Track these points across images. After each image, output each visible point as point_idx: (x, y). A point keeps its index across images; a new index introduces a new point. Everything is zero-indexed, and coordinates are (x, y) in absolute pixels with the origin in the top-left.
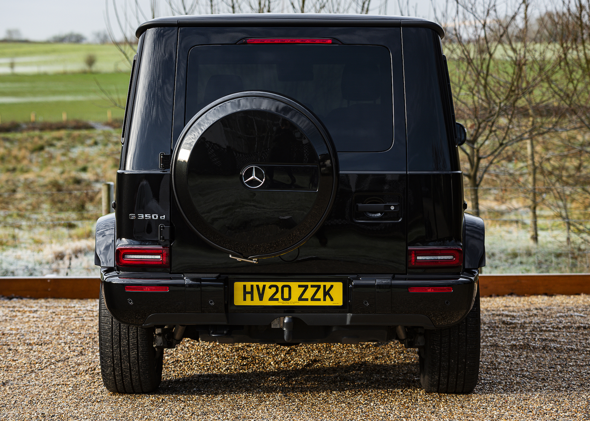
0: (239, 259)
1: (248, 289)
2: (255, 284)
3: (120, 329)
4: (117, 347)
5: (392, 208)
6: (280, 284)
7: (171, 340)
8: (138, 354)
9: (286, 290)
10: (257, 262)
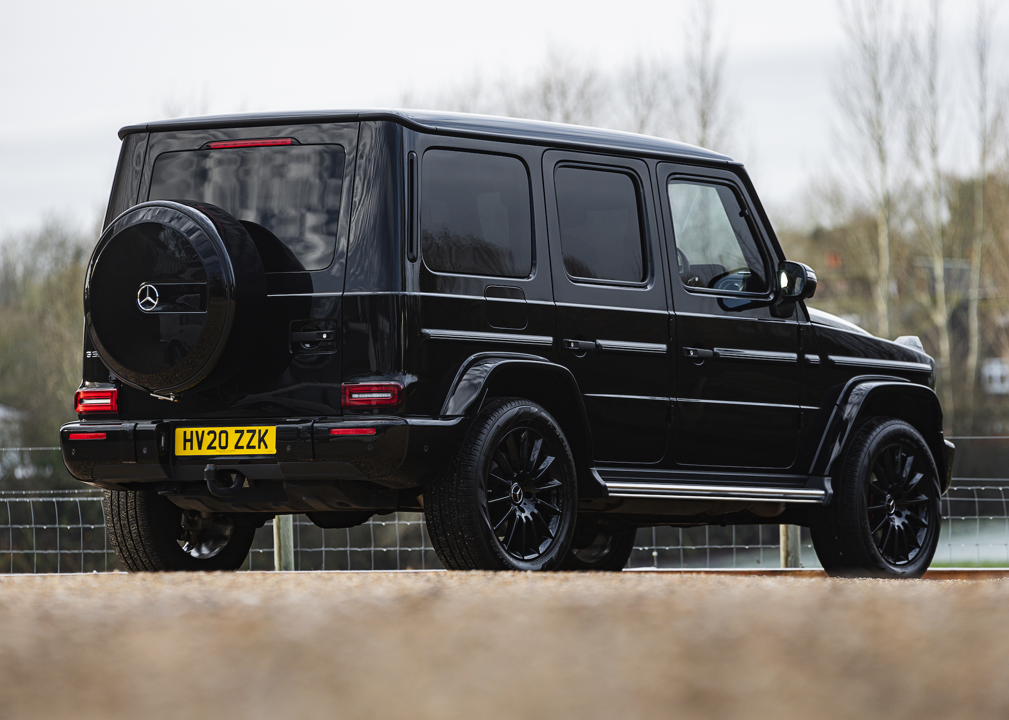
0: (160, 397)
1: (188, 437)
2: (194, 429)
3: (118, 498)
4: (117, 520)
5: (325, 336)
6: (218, 430)
7: (196, 518)
8: (138, 529)
9: (223, 435)
10: (174, 399)
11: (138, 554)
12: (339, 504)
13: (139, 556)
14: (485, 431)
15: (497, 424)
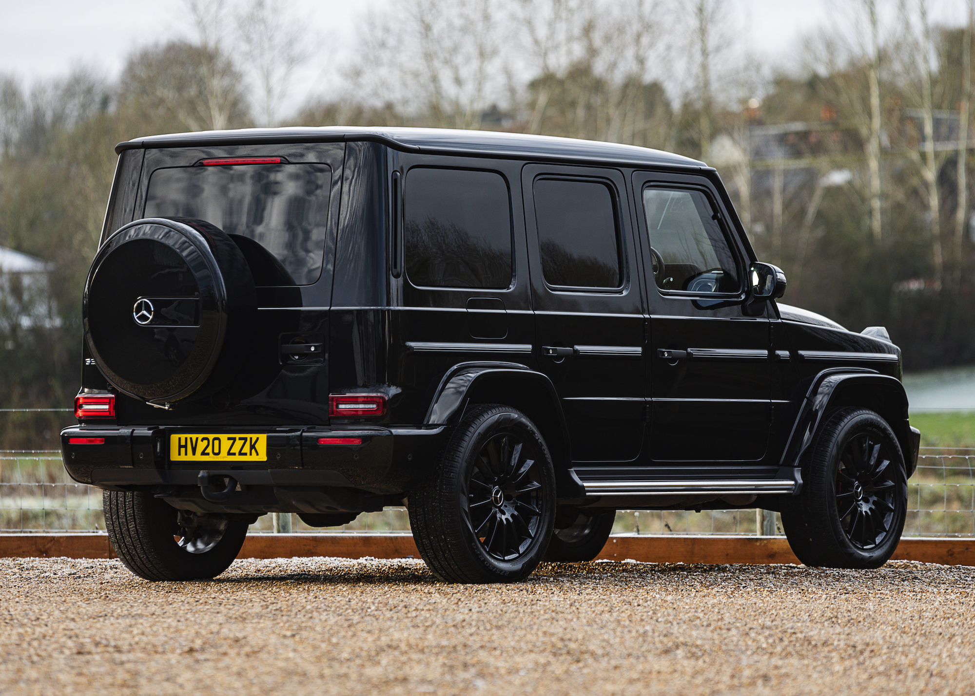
0: (156, 406)
1: (183, 443)
2: (189, 436)
3: (117, 497)
4: (116, 518)
5: (313, 349)
6: (211, 437)
7: (191, 516)
9: (216, 442)
10: (169, 408)
11: (136, 550)
12: (328, 508)
13: (137, 552)
14: (467, 439)
15: (479, 431)
